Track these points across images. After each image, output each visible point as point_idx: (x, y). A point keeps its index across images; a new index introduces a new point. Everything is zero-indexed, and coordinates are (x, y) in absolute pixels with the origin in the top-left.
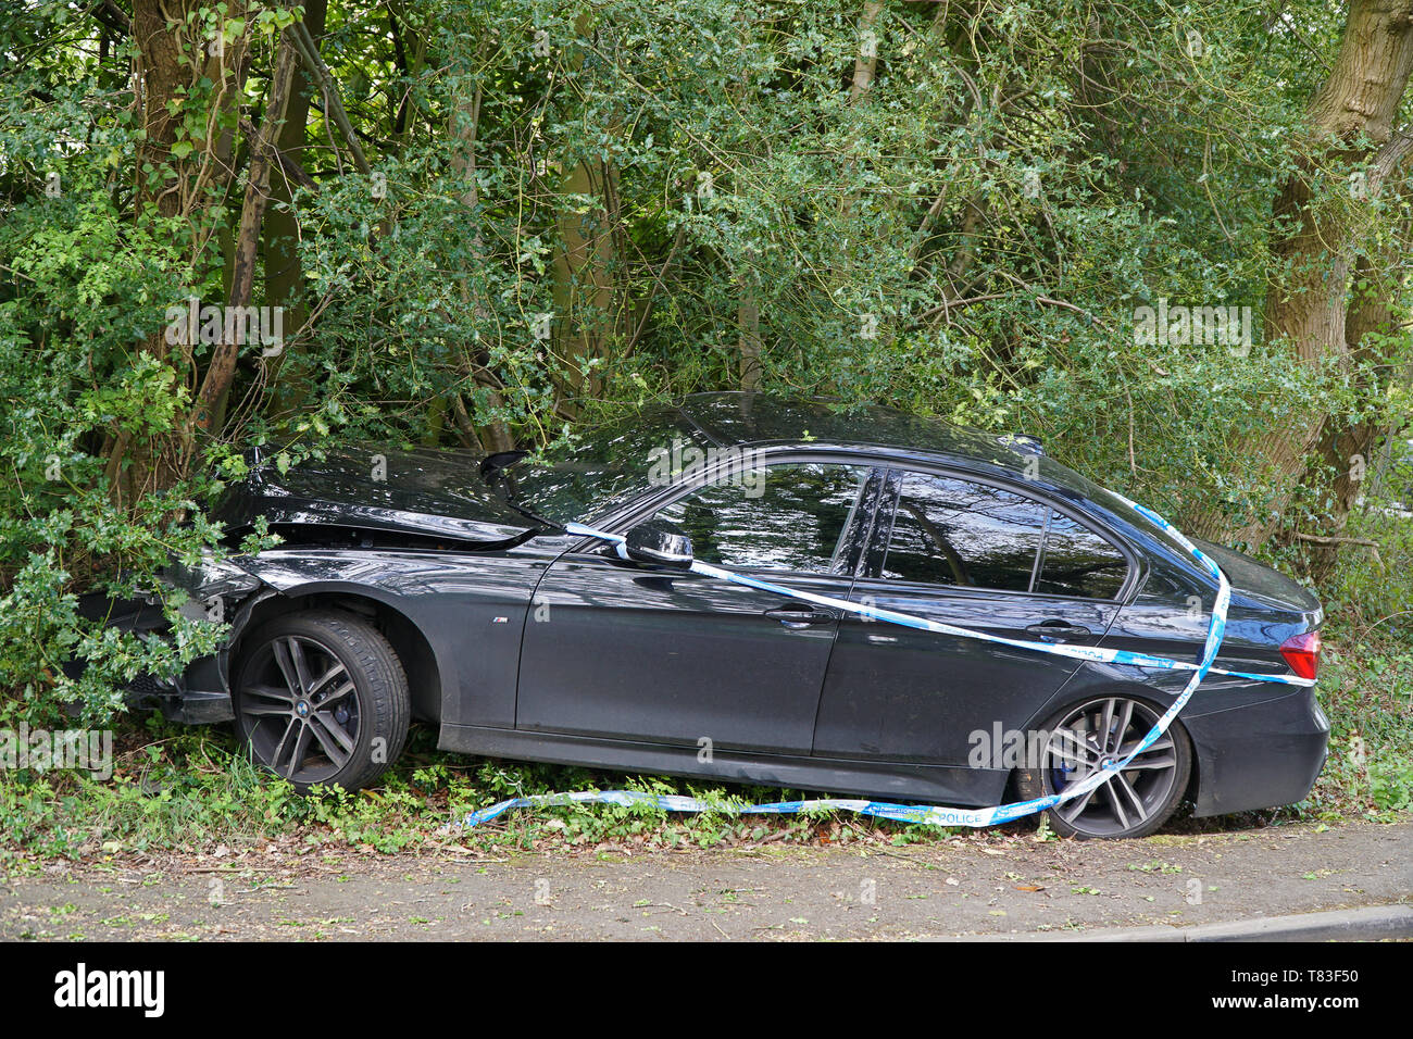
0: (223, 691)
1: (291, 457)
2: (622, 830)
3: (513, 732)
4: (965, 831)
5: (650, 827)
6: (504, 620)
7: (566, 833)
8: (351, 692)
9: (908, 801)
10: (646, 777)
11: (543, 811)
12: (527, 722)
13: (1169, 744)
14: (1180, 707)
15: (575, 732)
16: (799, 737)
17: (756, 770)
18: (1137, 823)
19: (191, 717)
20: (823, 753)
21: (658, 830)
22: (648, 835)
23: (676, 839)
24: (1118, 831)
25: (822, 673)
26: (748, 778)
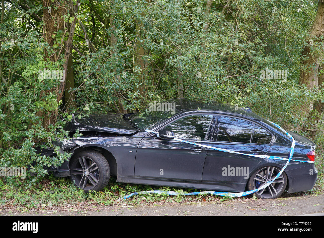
0: (68, 169)
1: (82, 116)
2: (159, 199)
3: (134, 177)
4: (236, 198)
5: (165, 198)
6: (132, 152)
7: (146, 200)
8: (97, 169)
9: (223, 191)
10: (164, 187)
11: (141, 195)
12: (137, 175)
13: (282, 177)
14: (284, 169)
15: (148, 177)
16: (199, 177)
17: (189, 185)
18: (275, 195)
19: (61, 175)
20: (204, 181)
21: (167, 199)
22: (165, 200)
23: (171, 201)
24: (271, 197)
25: (204, 163)
26: (187, 187)
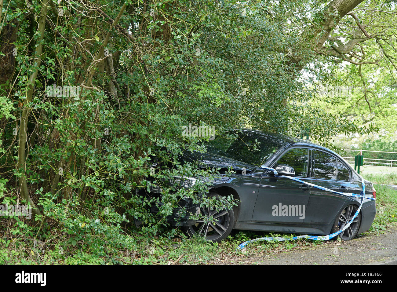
6: (255, 192)
12: (254, 220)
13: (358, 216)
17: (291, 229)
18: (351, 236)
20: (305, 223)
